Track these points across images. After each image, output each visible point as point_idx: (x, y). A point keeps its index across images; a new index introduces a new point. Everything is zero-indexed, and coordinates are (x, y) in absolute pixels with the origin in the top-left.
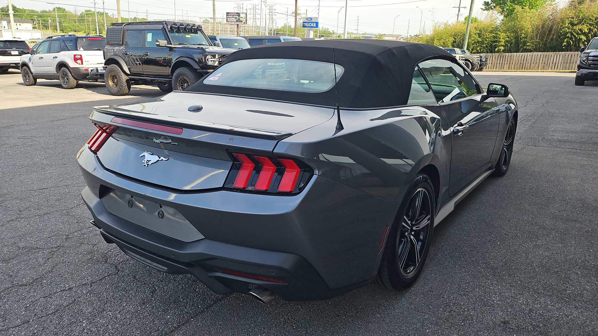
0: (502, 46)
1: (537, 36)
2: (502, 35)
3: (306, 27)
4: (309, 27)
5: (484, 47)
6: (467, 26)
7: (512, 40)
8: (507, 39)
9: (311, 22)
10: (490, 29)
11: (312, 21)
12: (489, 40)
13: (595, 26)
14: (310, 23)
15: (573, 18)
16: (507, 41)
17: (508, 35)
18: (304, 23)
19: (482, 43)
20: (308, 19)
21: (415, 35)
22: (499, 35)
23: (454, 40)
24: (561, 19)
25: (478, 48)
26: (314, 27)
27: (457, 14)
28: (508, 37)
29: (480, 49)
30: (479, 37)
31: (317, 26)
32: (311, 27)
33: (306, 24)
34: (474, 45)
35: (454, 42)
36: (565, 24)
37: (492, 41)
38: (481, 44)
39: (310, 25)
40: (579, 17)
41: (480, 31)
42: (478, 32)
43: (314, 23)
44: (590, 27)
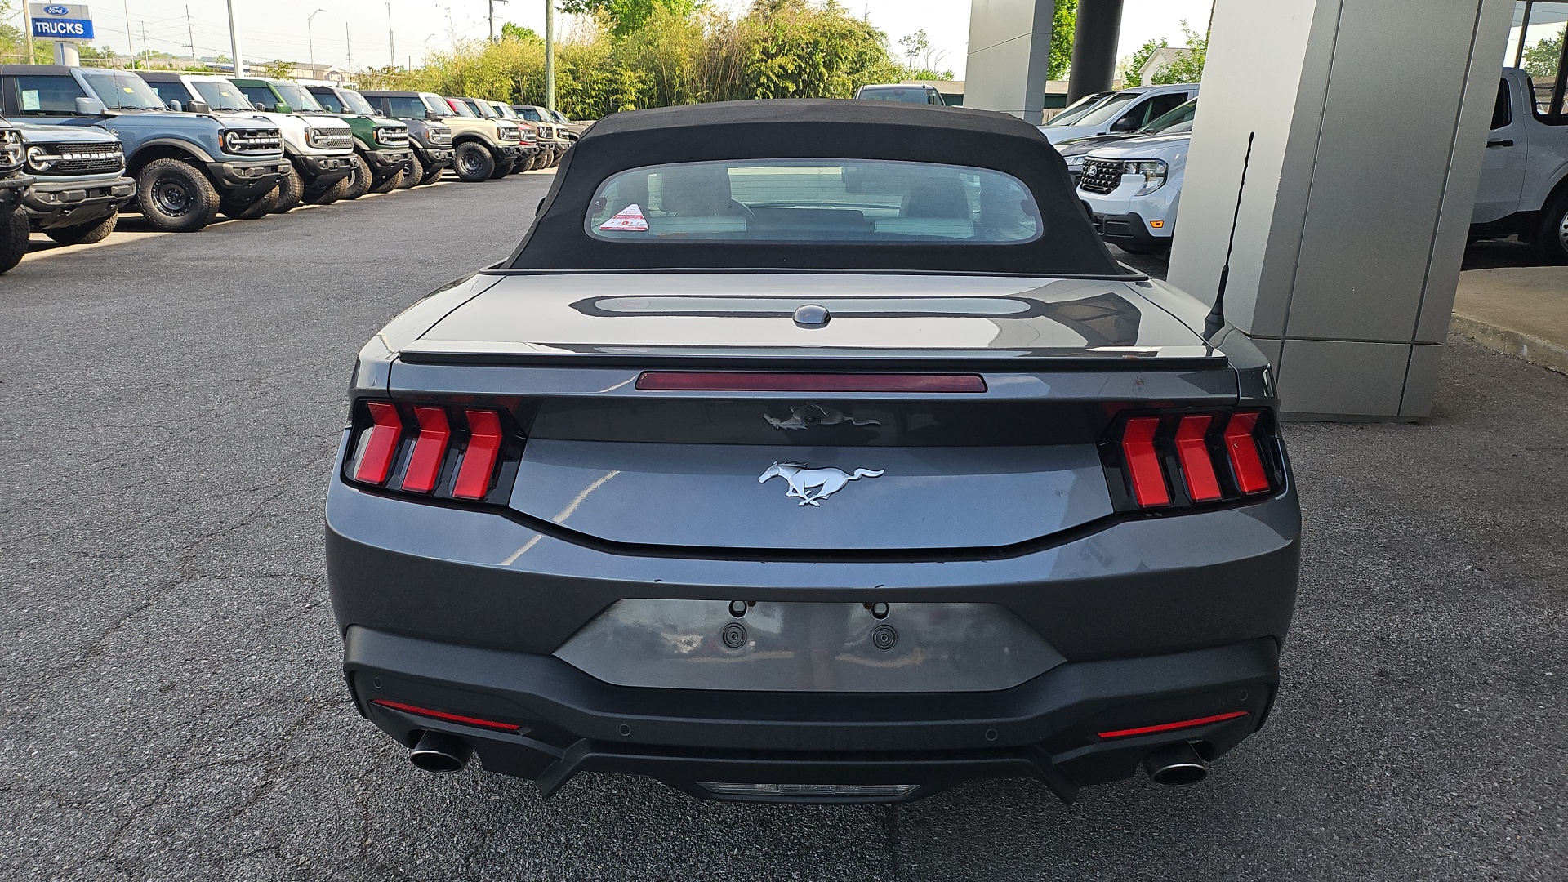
0: (631, 102)
1: (702, 79)
2: (628, 76)
3: (46, 34)
4: (58, 35)
5: (589, 104)
6: (548, 51)
7: (650, 89)
8: (640, 86)
9: (63, 21)
10: (596, 61)
11: (65, 17)
12: (599, 87)
13: (808, 60)
14: (61, 24)
15: (766, 40)
16: (641, 92)
17: (640, 77)
18: (39, 24)
19: (585, 93)
20: (52, 10)
21: (384, 69)
22: (622, 75)
23: (513, 84)
24: (744, 43)
25: (578, 108)
26: (76, 36)
27: (488, 16)
28: (641, 82)
29: (583, 110)
30: (574, 79)
31: (88, 33)
32: (66, 35)
33: (47, 27)
34: (566, 100)
35: (516, 90)
36: (754, 54)
37: (605, 92)
38: (581, 97)
39: (62, 28)
40: (775, 38)
41: (574, 64)
42: (569, 66)
43: (75, 21)
44: (800, 62)
